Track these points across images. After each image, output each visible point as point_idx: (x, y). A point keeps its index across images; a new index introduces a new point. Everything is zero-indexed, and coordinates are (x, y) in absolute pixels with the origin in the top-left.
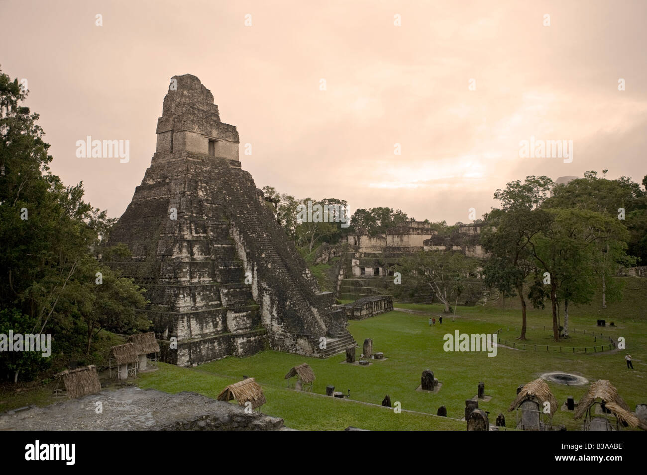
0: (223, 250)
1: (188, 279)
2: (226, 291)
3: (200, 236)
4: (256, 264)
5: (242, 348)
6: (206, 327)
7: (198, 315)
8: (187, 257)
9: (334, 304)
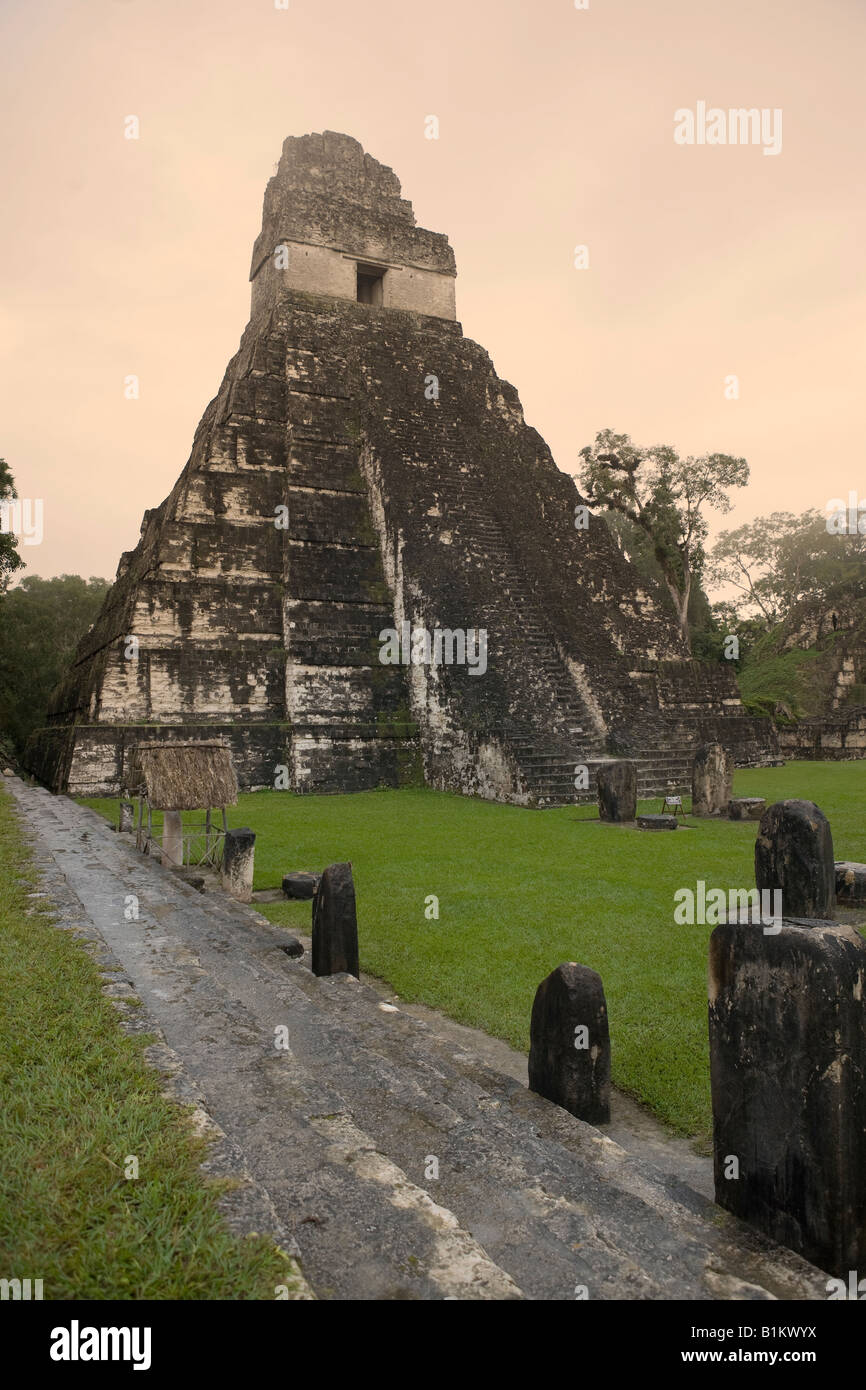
0: (319, 504)
1: (188, 567)
2: (292, 603)
3: (263, 471)
4: (403, 535)
5: (307, 765)
6: (206, 696)
7: (178, 657)
8: (201, 516)
9: (731, 697)
